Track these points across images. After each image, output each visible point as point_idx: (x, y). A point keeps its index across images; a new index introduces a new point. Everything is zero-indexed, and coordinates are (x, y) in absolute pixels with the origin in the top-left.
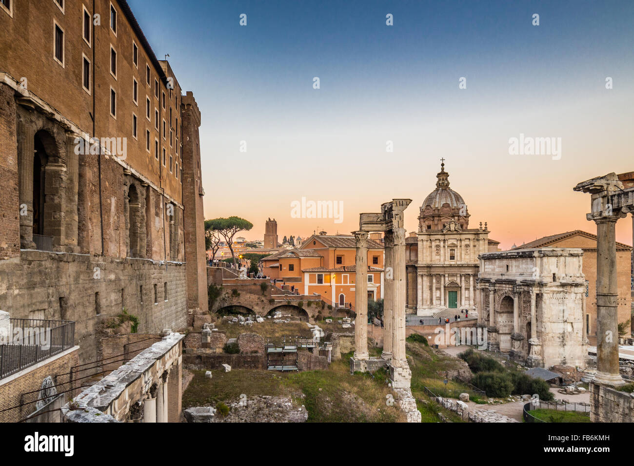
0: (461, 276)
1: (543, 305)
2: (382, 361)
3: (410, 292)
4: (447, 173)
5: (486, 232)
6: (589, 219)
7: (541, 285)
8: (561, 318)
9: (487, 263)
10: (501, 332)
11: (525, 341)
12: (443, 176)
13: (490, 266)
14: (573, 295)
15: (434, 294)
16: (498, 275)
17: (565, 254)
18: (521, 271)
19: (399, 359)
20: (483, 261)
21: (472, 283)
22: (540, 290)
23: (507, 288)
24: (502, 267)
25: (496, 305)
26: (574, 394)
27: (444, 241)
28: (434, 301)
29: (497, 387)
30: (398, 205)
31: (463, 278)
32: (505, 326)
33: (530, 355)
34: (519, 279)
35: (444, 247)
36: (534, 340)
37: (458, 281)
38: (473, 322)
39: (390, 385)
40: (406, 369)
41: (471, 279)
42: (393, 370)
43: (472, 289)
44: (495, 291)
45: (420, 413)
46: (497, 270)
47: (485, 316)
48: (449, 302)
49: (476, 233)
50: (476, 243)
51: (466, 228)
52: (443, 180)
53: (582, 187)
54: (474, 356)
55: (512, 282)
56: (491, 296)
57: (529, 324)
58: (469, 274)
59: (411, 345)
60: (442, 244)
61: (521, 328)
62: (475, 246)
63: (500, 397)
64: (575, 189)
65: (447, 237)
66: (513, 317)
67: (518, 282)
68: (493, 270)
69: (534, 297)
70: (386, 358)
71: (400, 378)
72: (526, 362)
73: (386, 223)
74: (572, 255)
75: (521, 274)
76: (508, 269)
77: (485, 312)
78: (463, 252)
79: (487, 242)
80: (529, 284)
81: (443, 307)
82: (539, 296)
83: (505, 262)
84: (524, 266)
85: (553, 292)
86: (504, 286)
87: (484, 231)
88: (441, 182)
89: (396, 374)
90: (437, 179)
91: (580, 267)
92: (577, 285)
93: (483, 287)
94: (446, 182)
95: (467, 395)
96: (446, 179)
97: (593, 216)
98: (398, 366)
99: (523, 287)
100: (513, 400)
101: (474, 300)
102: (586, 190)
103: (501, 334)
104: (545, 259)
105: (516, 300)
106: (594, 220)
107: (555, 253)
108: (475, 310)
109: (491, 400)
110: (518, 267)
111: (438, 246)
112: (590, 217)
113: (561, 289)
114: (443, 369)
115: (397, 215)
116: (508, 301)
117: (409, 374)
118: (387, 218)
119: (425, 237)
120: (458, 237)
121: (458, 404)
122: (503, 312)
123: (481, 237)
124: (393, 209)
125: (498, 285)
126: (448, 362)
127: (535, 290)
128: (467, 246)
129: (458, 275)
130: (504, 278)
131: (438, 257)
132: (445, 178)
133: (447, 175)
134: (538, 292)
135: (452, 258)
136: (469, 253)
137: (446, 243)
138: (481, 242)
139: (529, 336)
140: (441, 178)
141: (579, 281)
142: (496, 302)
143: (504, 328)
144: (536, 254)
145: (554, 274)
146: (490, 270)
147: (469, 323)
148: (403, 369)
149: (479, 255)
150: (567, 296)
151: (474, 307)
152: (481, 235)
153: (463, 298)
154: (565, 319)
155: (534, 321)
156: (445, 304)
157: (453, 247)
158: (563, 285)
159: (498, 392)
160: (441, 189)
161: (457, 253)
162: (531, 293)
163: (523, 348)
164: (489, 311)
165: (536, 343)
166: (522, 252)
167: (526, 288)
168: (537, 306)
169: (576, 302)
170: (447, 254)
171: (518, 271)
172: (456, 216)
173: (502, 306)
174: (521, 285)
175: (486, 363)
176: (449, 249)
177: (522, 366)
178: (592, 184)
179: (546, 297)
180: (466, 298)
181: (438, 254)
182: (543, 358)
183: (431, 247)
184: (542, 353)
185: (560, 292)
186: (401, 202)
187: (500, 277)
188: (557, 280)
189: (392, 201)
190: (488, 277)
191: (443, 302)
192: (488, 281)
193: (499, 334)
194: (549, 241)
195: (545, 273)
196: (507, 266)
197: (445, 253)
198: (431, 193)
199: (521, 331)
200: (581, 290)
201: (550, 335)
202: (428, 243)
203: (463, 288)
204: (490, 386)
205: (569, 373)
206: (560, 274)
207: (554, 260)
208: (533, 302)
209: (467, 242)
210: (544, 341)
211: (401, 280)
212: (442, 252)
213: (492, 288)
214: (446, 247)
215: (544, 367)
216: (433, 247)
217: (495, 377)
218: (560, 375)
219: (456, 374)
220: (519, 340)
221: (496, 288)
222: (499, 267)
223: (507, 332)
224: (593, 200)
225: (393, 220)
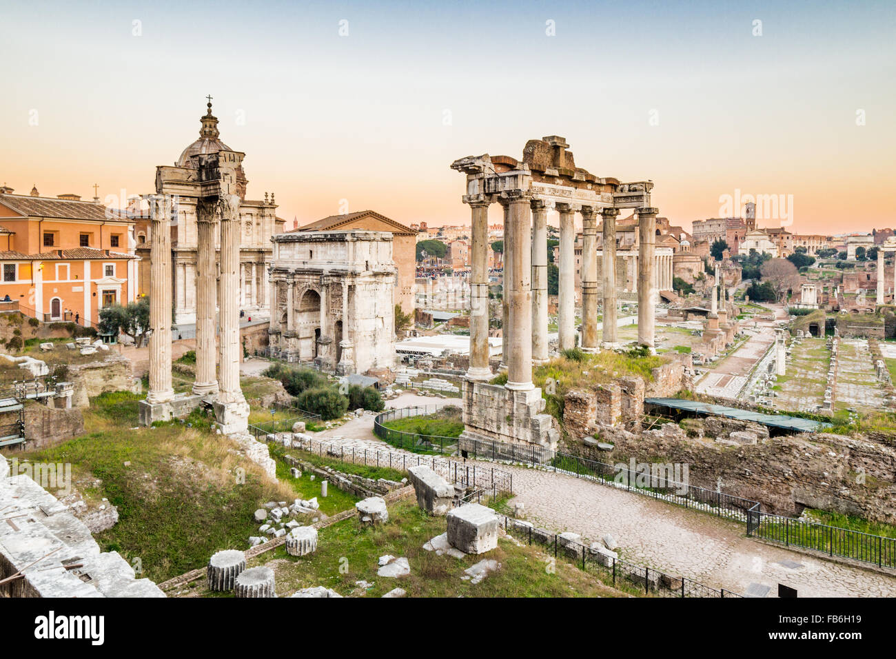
0: (240, 265)
1: (356, 299)
2: (196, 398)
5: (273, 206)
7: (354, 275)
8: (372, 313)
9: (283, 247)
10: (301, 336)
11: (334, 345)
12: (210, 121)
13: (288, 252)
14: (383, 286)
16: (298, 263)
17: (378, 238)
18: (329, 258)
19: (232, 391)
20: (277, 244)
21: (254, 274)
22: (352, 281)
23: (310, 280)
24: (304, 253)
25: (296, 302)
30: (228, 159)
31: (243, 268)
32: (306, 328)
33: (341, 361)
34: (327, 269)
36: (345, 342)
38: (263, 327)
39: (218, 431)
40: (243, 403)
41: (254, 268)
43: (255, 282)
44: (294, 284)
45: (274, 462)
46: (297, 257)
47: (280, 316)
49: (260, 206)
50: (260, 220)
52: (210, 127)
54: (285, 372)
55: (317, 272)
56: (290, 291)
57: (340, 323)
58: (251, 263)
61: (329, 328)
62: (259, 224)
66: (318, 316)
67: (326, 272)
68: (292, 256)
69: (345, 290)
70: (202, 393)
71: (234, 418)
72: (337, 370)
74: (383, 240)
76: (311, 256)
77: (279, 312)
78: (243, 232)
79: (273, 219)
80: (338, 274)
82: (352, 288)
83: (308, 247)
84: (333, 252)
85: (366, 283)
86: (307, 277)
87: (270, 204)
88: (207, 130)
89: (227, 413)
91: (390, 253)
92: (389, 274)
93: (278, 279)
94: (215, 131)
95: (302, 424)
96: (215, 127)
97: (469, 199)
98: (230, 400)
99: (331, 278)
100: (349, 419)
101: (258, 297)
102: (464, 170)
103: (302, 339)
104: (358, 243)
105: (323, 295)
106: (471, 203)
107: (368, 236)
110: (326, 253)
112: (466, 199)
113: (373, 279)
114: (255, 396)
116: (313, 296)
118: (204, 178)
119: (189, 208)
121: (296, 437)
122: (304, 311)
123: (267, 212)
125: (297, 276)
127: (347, 282)
128: (248, 223)
130: (307, 267)
132: (213, 125)
133: (216, 120)
134: (350, 284)
136: (251, 233)
138: (267, 219)
139: (339, 338)
140: (208, 125)
141: (390, 269)
142: (295, 298)
143: (305, 331)
144: (348, 238)
147: (258, 328)
148: (238, 404)
149: (273, 237)
150: (378, 287)
151: (259, 307)
152: (266, 210)
153: (243, 294)
154: (376, 314)
155: (345, 320)
158: (375, 275)
160: (207, 139)
162: (343, 286)
163: (330, 353)
164: (286, 311)
165: (347, 346)
166: (331, 235)
167: (335, 280)
168: (349, 301)
169: (387, 293)
171: (327, 258)
173: (303, 303)
174: (328, 276)
177: (333, 376)
179: (358, 288)
182: (355, 362)
184: (354, 357)
185: (371, 283)
187: (302, 266)
188: (370, 268)
190: (283, 266)
192: (285, 271)
193: (298, 339)
195: (358, 261)
196: (311, 252)
198: (193, 144)
199: (328, 332)
201: (363, 334)
203: (243, 280)
205: (383, 376)
206: (372, 262)
207: (366, 244)
208: (345, 295)
209: (249, 218)
210: (356, 342)
213: (290, 281)
215: (356, 373)
218: (375, 380)
220: (327, 344)
221: (296, 280)
222: (300, 252)
223: (308, 335)
225: (222, 182)
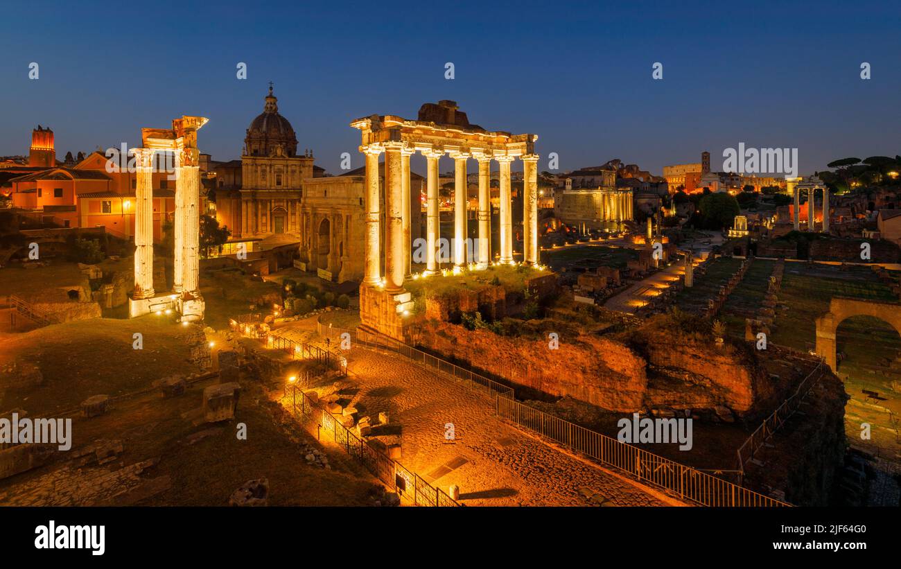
0: (287, 202)
4: (276, 98)
9: (309, 188)
15: (260, 220)
18: (335, 196)
23: (325, 212)
24: (321, 192)
25: (316, 228)
27: (271, 166)
28: (260, 228)
31: (290, 204)
35: (270, 172)
37: (285, 206)
41: (297, 203)
43: (297, 213)
44: (315, 215)
46: (317, 195)
47: (307, 238)
48: (276, 228)
49: (303, 159)
50: (302, 169)
51: (295, 154)
56: (312, 220)
58: (295, 200)
60: (268, 169)
61: (336, 247)
62: (301, 172)
65: (273, 162)
75: (336, 199)
76: (326, 194)
77: (307, 235)
78: (290, 178)
79: (312, 168)
81: (270, 233)
83: (323, 188)
84: (338, 191)
86: (323, 209)
88: (269, 106)
90: (265, 103)
94: (275, 107)
96: (275, 103)
101: (299, 224)
104: (354, 185)
105: (331, 222)
110: (334, 192)
111: (264, 171)
116: (327, 222)
119: (249, 161)
120: (284, 162)
122: (321, 235)
123: (307, 163)
128: (293, 172)
129: (285, 201)
131: (264, 183)
132: (273, 102)
135: (279, 183)
136: (295, 178)
137: (273, 169)
138: (307, 169)
139: (342, 255)
140: (270, 102)
142: (316, 225)
143: (323, 249)
144: (347, 181)
145: (361, 198)
146: (311, 195)
147: (292, 247)
151: (299, 231)
153: (289, 222)
155: (344, 241)
156: (271, 230)
157: (279, 173)
160: (269, 113)
161: (283, 178)
170: (273, 179)
173: (322, 228)
176: (275, 175)
180: (292, 223)
181: (264, 178)
183: (256, 171)
190: (309, 201)
191: (269, 228)
196: (325, 191)
197: (271, 178)
198: (259, 116)
202: (254, 168)
203: (289, 213)
209: (294, 168)
212: (268, 177)
214: (273, 171)
216: (259, 172)
222: (319, 192)
223: (325, 252)
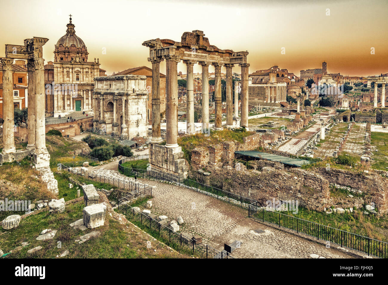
0: (83, 91)
1: (128, 106)
2: (27, 152)
3: (49, 102)
4: (73, 25)
5: (98, 64)
6: (149, 61)
7: (128, 95)
8: (137, 112)
9: (99, 83)
10: (107, 123)
11: (119, 126)
12: (71, 26)
13: (101, 85)
14: (142, 100)
15: (66, 103)
16: (105, 90)
17: (138, 78)
18: (117, 87)
19: (41, 148)
20: (96, 82)
21: (90, 95)
22: (127, 98)
23: (110, 97)
24: (107, 85)
25: (104, 107)
26: (142, 151)
27: (72, 68)
28: (66, 107)
29: (104, 154)
30: (38, 41)
31: (85, 92)
32: (109, 119)
33: (122, 134)
34: (116, 92)
35: (72, 72)
36: (124, 125)
37: (82, 94)
38: (91, 119)
39: (33, 167)
40: (46, 154)
41: (90, 92)
42: (36, 156)
43: (90, 98)
44: (103, 99)
45: (57, 181)
46: (105, 87)
47: (98, 114)
48: (76, 108)
49: (93, 65)
50: (93, 70)
51: (86, 61)
52: (71, 29)
53: (146, 44)
54: (92, 139)
55: (112, 94)
56: (101, 102)
57: (122, 117)
58: (88, 90)
59: (49, 138)
60: (71, 70)
61: (118, 119)
62: (91, 72)
63: (106, 160)
64: (143, 44)
65: (74, 66)
66: (113, 114)
67: (116, 94)
68: (102, 87)
69: (124, 102)
70: (30, 149)
71: (42, 160)
72: (120, 138)
73: (28, 54)
74: (142, 79)
75: (117, 90)
76: (110, 87)
77: (98, 112)
78: (85, 76)
79: (98, 70)
80: (120, 95)
81: (72, 111)
82: (126, 101)
83: (109, 82)
84: (119, 85)
85: (133, 99)
86: (108, 96)
87: (97, 63)
88: (69, 30)
89: (38, 159)
90: (67, 28)
91: (145, 85)
92: (144, 95)
93: (97, 97)
94: (73, 31)
95: (87, 163)
96: (73, 29)
97: (151, 59)
98: (40, 153)
99: (118, 96)
100: (113, 160)
101: (91, 105)
102: (148, 45)
103: (107, 124)
104: (129, 81)
105: (115, 104)
106: (151, 61)
107: (134, 77)
108: (92, 111)
109: (102, 162)
110: (116, 85)
111: (68, 72)
112: (149, 59)
113: (137, 97)
114: (72, 150)
115: (37, 48)
116: (111, 104)
117: (49, 157)
118: (29, 50)
119: (59, 65)
120: (81, 66)
121: (82, 169)
122: (108, 111)
123: (95, 67)
124: (34, 44)
125: (105, 96)
126: (76, 145)
127: (124, 98)
128: (87, 72)
129: (82, 90)
130: (108, 91)
131: (68, 79)
132: (72, 28)
133: (73, 26)
134: (126, 99)
135: (78, 79)
136: (88, 76)
137: (74, 70)
138: (95, 70)
139: (122, 124)
140: (70, 28)
141: (145, 92)
142: (104, 106)
143: (109, 120)
144: (125, 78)
145: (133, 89)
146: (100, 87)
147: (88, 119)
148: (44, 154)
149: (94, 78)
150: (139, 100)
151: (91, 110)
152: (95, 66)
153: (85, 104)
154: (138, 112)
155: (124, 115)
156: (73, 109)
157: (78, 73)
158: (138, 95)
159: (105, 157)
160: (69, 34)
161: (81, 76)
162: (122, 100)
163: (118, 130)
164: (100, 111)
165: (125, 127)
166: (118, 77)
167: (120, 97)
168: (125, 107)
169: (144, 103)
170: (74, 77)
171: (116, 88)
172: (80, 53)
173: (108, 108)
174: (117, 96)
175: (99, 142)
176: (75, 74)
177: (118, 141)
178: (150, 43)
179: (130, 101)
180: (86, 104)
181: (68, 77)
182: (128, 134)
183: (63, 72)
184: (128, 132)
185: (136, 99)
186: (40, 40)
187: (106, 91)
188: (135, 92)
189: (33, 38)
190: (99, 91)
191: (72, 107)
192: (100, 93)
193: (105, 124)
194: (132, 71)
195: (129, 89)
196: (110, 85)
197: (73, 76)
198: (63, 37)
199: (118, 121)
200: (145, 97)
201: (132, 122)
202: (62, 69)
203: (85, 98)
204: (101, 155)
205: (140, 140)
206: (137, 89)
207: (133, 81)
208: (124, 105)
209: (87, 70)
210: (129, 125)
211: (41, 94)
212: (71, 75)
213: (102, 98)
214: (74, 72)
215: (129, 139)
216: (65, 72)
217: (103, 149)
218: (136, 142)
219: (80, 151)
220: (117, 126)
221: (104, 97)
222: (106, 85)
223: (110, 122)
224: (151, 51)
225: (34, 52)
